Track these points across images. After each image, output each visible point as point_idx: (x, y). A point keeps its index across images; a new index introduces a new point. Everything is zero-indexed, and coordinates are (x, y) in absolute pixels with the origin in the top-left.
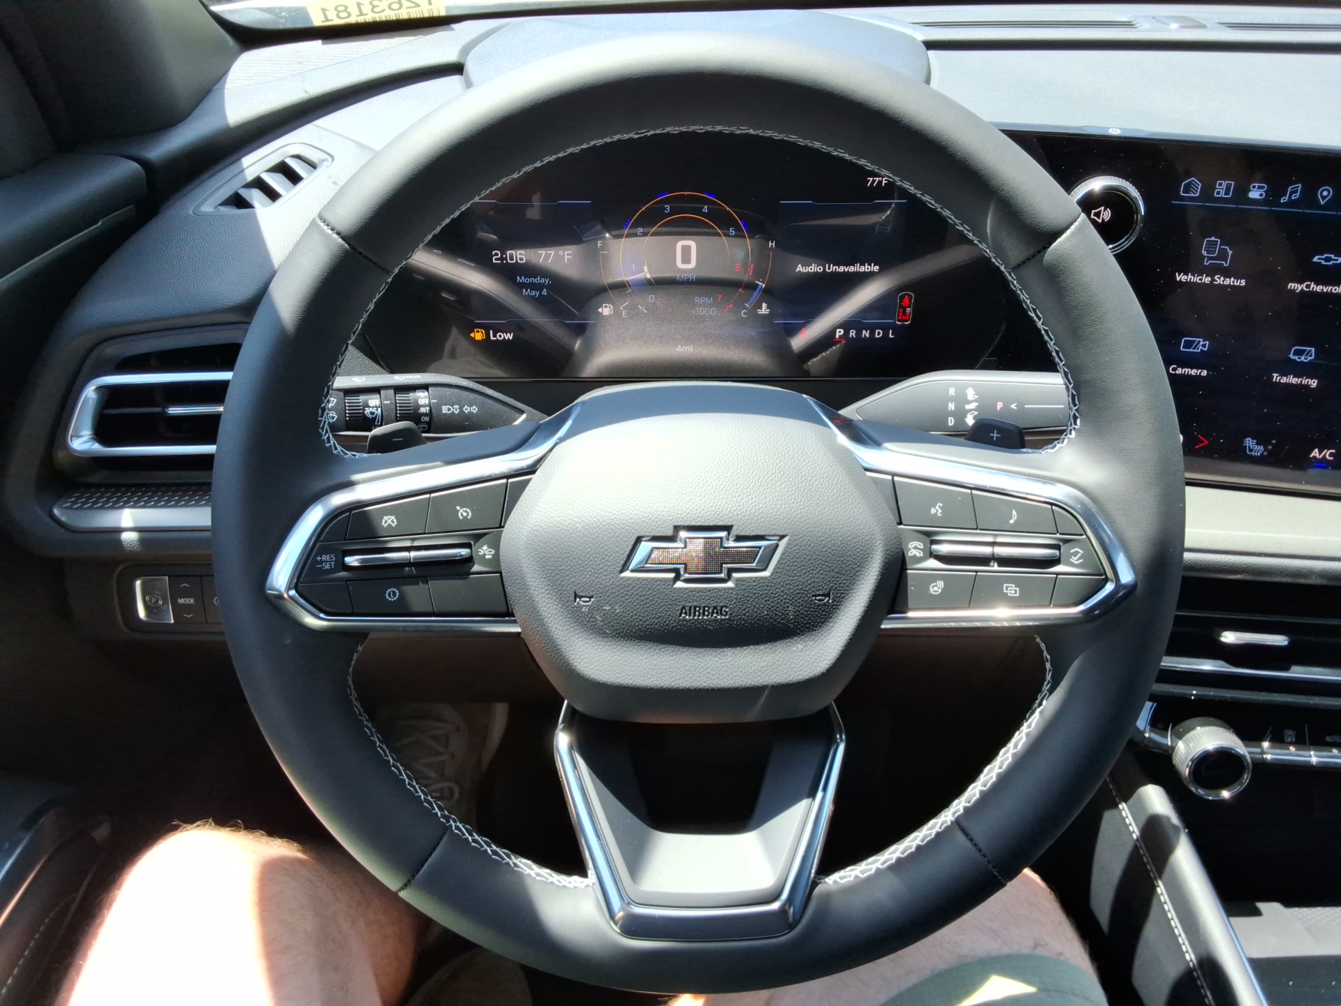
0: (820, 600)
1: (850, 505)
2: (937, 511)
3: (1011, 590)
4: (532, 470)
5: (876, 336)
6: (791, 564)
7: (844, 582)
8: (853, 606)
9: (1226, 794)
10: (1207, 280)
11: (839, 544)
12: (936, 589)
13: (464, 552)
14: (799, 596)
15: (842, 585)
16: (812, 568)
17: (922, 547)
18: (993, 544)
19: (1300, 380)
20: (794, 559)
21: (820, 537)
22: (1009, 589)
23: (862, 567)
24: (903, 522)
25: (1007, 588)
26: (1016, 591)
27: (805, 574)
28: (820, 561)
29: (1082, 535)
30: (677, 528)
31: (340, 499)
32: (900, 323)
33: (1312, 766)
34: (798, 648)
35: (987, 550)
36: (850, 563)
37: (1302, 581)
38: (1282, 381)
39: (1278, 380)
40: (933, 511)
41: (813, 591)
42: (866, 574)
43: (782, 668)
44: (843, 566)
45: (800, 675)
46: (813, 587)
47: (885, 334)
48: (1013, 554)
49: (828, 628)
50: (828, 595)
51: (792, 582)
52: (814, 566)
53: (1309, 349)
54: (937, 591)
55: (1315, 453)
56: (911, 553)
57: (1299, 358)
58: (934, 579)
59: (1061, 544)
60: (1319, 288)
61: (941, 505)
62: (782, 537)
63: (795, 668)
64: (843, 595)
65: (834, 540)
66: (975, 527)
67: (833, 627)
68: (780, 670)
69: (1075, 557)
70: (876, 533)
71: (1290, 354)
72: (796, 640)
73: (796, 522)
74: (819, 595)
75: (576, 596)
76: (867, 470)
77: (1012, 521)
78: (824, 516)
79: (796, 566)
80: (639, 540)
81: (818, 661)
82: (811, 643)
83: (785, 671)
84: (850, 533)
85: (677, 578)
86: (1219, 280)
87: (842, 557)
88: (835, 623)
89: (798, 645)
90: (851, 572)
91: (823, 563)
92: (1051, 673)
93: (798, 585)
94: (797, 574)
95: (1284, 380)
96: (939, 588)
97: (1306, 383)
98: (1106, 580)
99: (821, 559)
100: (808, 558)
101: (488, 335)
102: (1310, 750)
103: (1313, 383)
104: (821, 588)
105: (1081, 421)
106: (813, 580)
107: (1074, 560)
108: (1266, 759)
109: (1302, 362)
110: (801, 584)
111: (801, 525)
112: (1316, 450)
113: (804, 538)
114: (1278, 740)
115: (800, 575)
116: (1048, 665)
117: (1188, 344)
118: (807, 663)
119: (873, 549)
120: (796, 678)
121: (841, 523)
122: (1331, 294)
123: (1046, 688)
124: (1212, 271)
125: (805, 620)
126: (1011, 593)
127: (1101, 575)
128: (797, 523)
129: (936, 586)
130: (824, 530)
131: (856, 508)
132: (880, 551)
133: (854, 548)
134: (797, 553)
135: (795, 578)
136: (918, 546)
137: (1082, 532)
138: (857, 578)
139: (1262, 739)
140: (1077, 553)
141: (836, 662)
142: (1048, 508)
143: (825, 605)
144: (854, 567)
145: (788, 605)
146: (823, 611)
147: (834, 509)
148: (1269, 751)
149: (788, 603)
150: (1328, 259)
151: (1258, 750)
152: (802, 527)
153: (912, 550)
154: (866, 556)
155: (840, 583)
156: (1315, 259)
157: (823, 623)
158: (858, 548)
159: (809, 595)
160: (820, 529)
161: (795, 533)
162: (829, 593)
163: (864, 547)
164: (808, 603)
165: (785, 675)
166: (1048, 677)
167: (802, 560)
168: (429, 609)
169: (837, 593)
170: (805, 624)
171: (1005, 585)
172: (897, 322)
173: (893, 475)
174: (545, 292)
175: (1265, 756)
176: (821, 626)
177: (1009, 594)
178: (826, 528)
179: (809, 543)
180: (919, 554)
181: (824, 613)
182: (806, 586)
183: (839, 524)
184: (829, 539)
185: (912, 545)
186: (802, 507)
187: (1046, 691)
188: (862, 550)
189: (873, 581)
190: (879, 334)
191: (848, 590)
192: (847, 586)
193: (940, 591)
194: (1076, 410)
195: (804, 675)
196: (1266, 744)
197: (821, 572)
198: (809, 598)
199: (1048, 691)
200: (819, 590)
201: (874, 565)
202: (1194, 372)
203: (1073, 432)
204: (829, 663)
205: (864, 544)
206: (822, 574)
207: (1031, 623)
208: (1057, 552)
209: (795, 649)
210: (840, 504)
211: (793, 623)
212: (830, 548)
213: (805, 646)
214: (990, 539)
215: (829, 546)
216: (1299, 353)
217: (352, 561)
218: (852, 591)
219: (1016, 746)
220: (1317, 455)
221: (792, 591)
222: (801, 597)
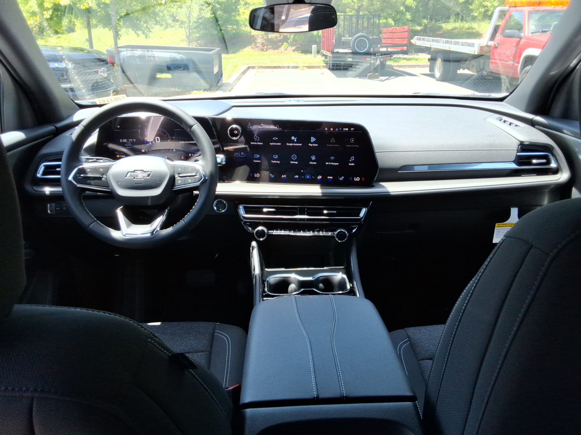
3: (189, 181)
4: (113, 165)
6: (153, 176)
7: (163, 179)
8: (164, 183)
10: (256, 143)
11: (161, 173)
13: (101, 176)
16: (157, 177)
17: (178, 175)
19: (276, 162)
24: (175, 172)
30: (135, 170)
31: (80, 167)
33: (282, 235)
35: (187, 175)
36: (163, 176)
39: (272, 162)
40: (179, 170)
41: (159, 181)
48: (190, 175)
50: (160, 182)
51: (153, 179)
54: (180, 182)
55: (283, 176)
58: (179, 180)
59: (196, 173)
60: (275, 144)
62: (152, 172)
64: (162, 182)
70: (168, 172)
71: (273, 157)
72: (155, 189)
75: (118, 182)
76: (170, 164)
77: (190, 170)
80: (128, 172)
81: (158, 192)
82: (157, 190)
85: (134, 178)
86: (258, 143)
88: (161, 187)
91: (159, 176)
95: (274, 162)
98: (202, 178)
100: (156, 175)
101: (120, 156)
103: (279, 162)
106: (157, 179)
107: (198, 175)
109: (276, 158)
110: (155, 179)
117: (256, 156)
122: (277, 145)
124: (257, 142)
125: (156, 186)
133: (164, 174)
138: (165, 179)
145: (153, 183)
150: (275, 138)
156: (273, 138)
159: (156, 181)
164: (156, 183)
168: (95, 185)
173: (174, 165)
174: (131, 147)
176: (158, 187)
180: (177, 177)
181: (158, 185)
185: (176, 175)
188: (166, 174)
189: (167, 179)
195: (156, 194)
202: (258, 161)
204: (160, 193)
206: (159, 178)
211: (154, 186)
216: (275, 156)
217: (82, 175)
218: (164, 181)
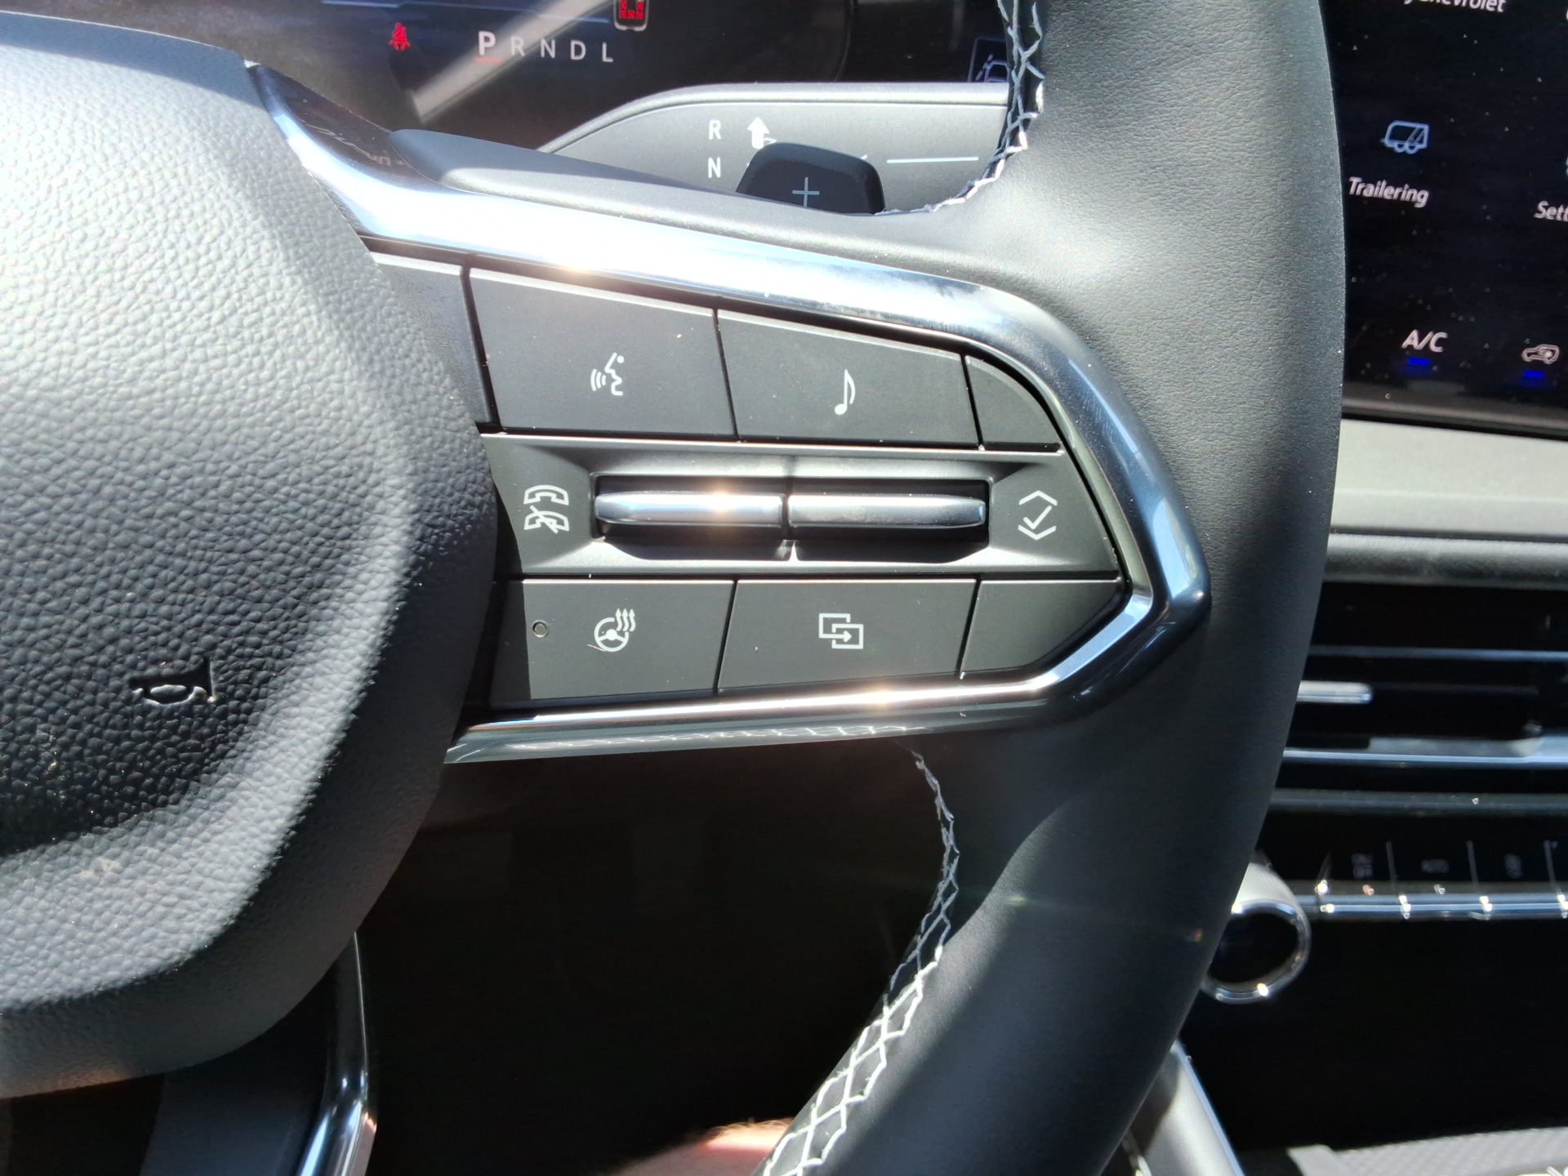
0: (164, 698)
1: (276, 345)
2: (610, 380)
3: (840, 631)
5: (573, 57)
6: (18, 567)
7: (262, 626)
8: (304, 709)
9: (1263, 990)
11: (223, 488)
12: (612, 635)
14: (70, 688)
15: (253, 639)
16: (114, 578)
17: (566, 502)
18: (788, 485)
19: (1398, 190)
20: (32, 548)
21: (141, 461)
22: (835, 627)
23: (330, 571)
24: (505, 421)
25: (828, 623)
26: (854, 633)
27: (85, 602)
28: (148, 553)
29: (1053, 448)
32: (624, 28)
33: (1404, 921)
34: (99, 871)
35: (767, 505)
36: (278, 556)
37: (1404, 580)
38: (1365, 193)
39: (1358, 192)
40: (596, 381)
41: (133, 666)
42: (350, 595)
43: (42, 946)
44: (252, 568)
45: (108, 968)
46: (130, 651)
47: (594, 53)
48: (846, 516)
49: (216, 792)
50: (199, 676)
51: (32, 636)
52: (124, 571)
53: (1418, 126)
54: (616, 643)
55: (1412, 340)
56: (533, 521)
57: (1400, 146)
58: (608, 604)
59: (991, 479)
61: (621, 360)
63: (91, 941)
64: (262, 674)
65: (201, 471)
66: (729, 432)
67: (234, 786)
68: (34, 955)
69: (1033, 520)
70: (380, 451)
71: (1384, 137)
72: (91, 846)
73: (36, 400)
74: (159, 680)
77: (841, 409)
78: (159, 382)
79: (44, 571)
81: (179, 910)
82: (152, 851)
83: (54, 956)
84: (272, 446)
87: (242, 534)
88: (241, 772)
89: (103, 861)
90: (286, 592)
91: (160, 558)
92: (956, 861)
93: (59, 648)
94: (52, 604)
96: (621, 633)
97: (1408, 198)
98: (1126, 591)
99: (151, 546)
100: (92, 542)
102: (1397, 894)
103: (1421, 198)
104: (163, 651)
105: (1047, 93)
106: (125, 623)
107: (1029, 528)
108: (1325, 914)
109: (1404, 153)
110: (72, 640)
111: (54, 412)
112: (1415, 334)
113: (72, 462)
114: (1343, 877)
115: (67, 608)
116: (948, 838)
118: (138, 922)
119: (371, 508)
120: (95, 979)
121: (232, 408)
123: (943, 902)
125: (112, 771)
126: (840, 641)
127: (1113, 575)
128: (39, 406)
129: (614, 625)
130: (158, 434)
131: (302, 356)
132: (397, 511)
133: (292, 504)
134: (44, 523)
135: (44, 619)
136: (554, 499)
137: (1055, 438)
138: (314, 611)
139: (1315, 878)
140: (1037, 506)
141: (246, 910)
142: (950, 361)
143: (189, 711)
144: (299, 570)
145: (28, 720)
146: (186, 735)
147: (206, 360)
148: (1328, 900)
149: (28, 714)
151: (1310, 900)
152: (61, 421)
153: (536, 513)
154: (345, 530)
155: (247, 632)
157: (195, 774)
158: (306, 504)
159: (114, 683)
160: (138, 429)
161: (27, 445)
162: (204, 667)
163: (334, 497)
164: (116, 711)
165: (55, 972)
166: (950, 871)
167: (69, 548)
169: (238, 669)
170: (119, 786)
171: (822, 616)
172: (618, 26)
175: (1322, 908)
176: (185, 789)
177: (835, 646)
178: (169, 429)
179: (94, 483)
180: (555, 524)
181: (192, 741)
182: (100, 650)
183: (222, 414)
184: (181, 470)
185: (534, 494)
186: (66, 345)
187: (942, 916)
188: (324, 510)
189: (375, 619)
190: (578, 50)
191: (279, 656)
192: (274, 641)
193: (625, 641)
194: (1033, 60)
195: (127, 962)
196: (1322, 887)
197: (157, 593)
198: (118, 690)
199: (947, 912)
200: (156, 662)
201: (377, 564)
203: (1022, 136)
204: (220, 914)
205: (330, 489)
206: (161, 601)
207: (903, 729)
208: (978, 505)
209: (87, 874)
210: (236, 343)
211: (65, 785)
212: (189, 504)
213: (127, 863)
214: (776, 470)
215: (186, 495)
216: (1401, 134)
218: (298, 658)
219: (859, 1085)
220: (1415, 344)
221: (38, 669)
222: (81, 689)
